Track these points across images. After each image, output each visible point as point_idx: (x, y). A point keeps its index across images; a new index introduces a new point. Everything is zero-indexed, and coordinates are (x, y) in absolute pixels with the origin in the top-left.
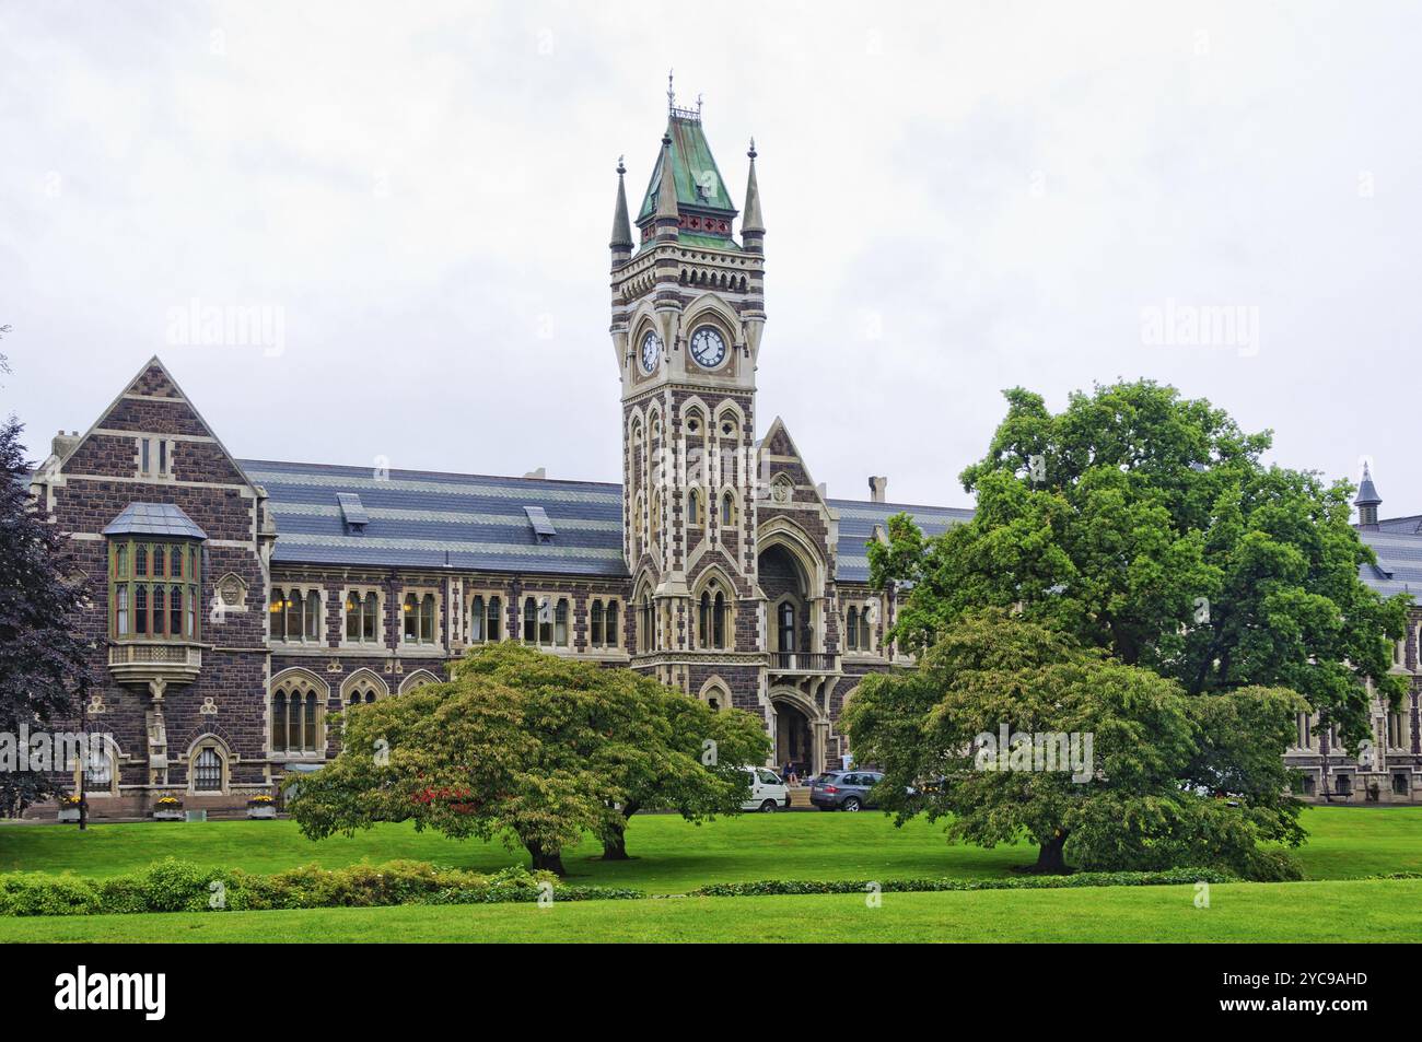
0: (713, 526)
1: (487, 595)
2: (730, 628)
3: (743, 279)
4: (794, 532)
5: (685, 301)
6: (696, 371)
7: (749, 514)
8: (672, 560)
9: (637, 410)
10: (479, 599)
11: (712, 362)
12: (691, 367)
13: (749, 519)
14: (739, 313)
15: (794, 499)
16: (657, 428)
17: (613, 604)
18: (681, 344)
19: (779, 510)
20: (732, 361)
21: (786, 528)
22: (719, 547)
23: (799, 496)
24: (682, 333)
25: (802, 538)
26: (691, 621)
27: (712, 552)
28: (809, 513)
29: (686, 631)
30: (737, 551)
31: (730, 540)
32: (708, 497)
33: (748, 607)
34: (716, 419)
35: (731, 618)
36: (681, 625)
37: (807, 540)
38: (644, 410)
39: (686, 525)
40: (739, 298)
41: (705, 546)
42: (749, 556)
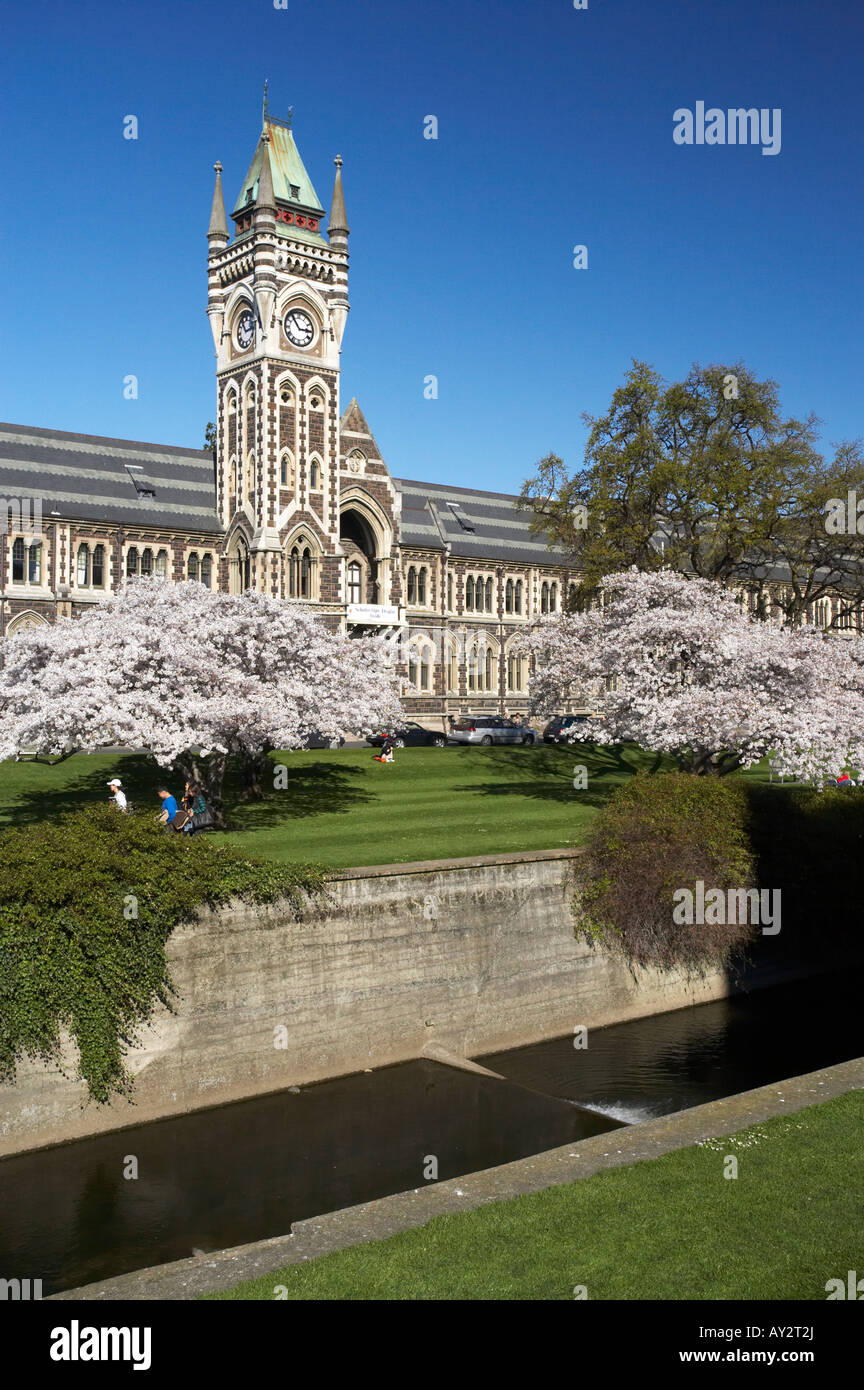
0: (302, 488)
1: (93, 543)
2: (316, 580)
3: (330, 271)
4: (367, 499)
5: (280, 284)
6: (289, 349)
7: (333, 480)
8: (266, 517)
9: (232, 383)
10: (84, 547)
11: (302, 343)
12: (284, 345)
13: (333, 484)
14: (326, 301)
15: (367, 471)
16: (253, 399)
17: (208, 556)
18: (277, 323)
19: (354, 480)
20: (319, 343)
21: (359, 495)
22: (308, 508)
23: (371, 469)
24: (278, 313)
25: (373, 505)
26: (283, 573)
27: (302, 512)
28: (380, 484)
29: (278, 581)
30: (322, 512)
31: (316, 502)
32: (298, 462)
33: (331, 563)
34: (306, 393)
35: (316, 571)
36: (274, 576)
37: (377, 507)
38: (240, 383)
39: (279, 487)
40: (326, 287)
41: (294, 506)
42: (332, 517)
